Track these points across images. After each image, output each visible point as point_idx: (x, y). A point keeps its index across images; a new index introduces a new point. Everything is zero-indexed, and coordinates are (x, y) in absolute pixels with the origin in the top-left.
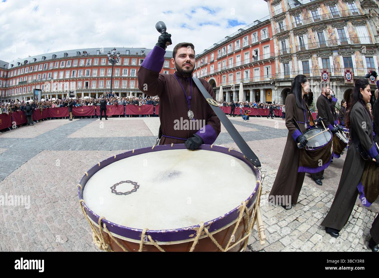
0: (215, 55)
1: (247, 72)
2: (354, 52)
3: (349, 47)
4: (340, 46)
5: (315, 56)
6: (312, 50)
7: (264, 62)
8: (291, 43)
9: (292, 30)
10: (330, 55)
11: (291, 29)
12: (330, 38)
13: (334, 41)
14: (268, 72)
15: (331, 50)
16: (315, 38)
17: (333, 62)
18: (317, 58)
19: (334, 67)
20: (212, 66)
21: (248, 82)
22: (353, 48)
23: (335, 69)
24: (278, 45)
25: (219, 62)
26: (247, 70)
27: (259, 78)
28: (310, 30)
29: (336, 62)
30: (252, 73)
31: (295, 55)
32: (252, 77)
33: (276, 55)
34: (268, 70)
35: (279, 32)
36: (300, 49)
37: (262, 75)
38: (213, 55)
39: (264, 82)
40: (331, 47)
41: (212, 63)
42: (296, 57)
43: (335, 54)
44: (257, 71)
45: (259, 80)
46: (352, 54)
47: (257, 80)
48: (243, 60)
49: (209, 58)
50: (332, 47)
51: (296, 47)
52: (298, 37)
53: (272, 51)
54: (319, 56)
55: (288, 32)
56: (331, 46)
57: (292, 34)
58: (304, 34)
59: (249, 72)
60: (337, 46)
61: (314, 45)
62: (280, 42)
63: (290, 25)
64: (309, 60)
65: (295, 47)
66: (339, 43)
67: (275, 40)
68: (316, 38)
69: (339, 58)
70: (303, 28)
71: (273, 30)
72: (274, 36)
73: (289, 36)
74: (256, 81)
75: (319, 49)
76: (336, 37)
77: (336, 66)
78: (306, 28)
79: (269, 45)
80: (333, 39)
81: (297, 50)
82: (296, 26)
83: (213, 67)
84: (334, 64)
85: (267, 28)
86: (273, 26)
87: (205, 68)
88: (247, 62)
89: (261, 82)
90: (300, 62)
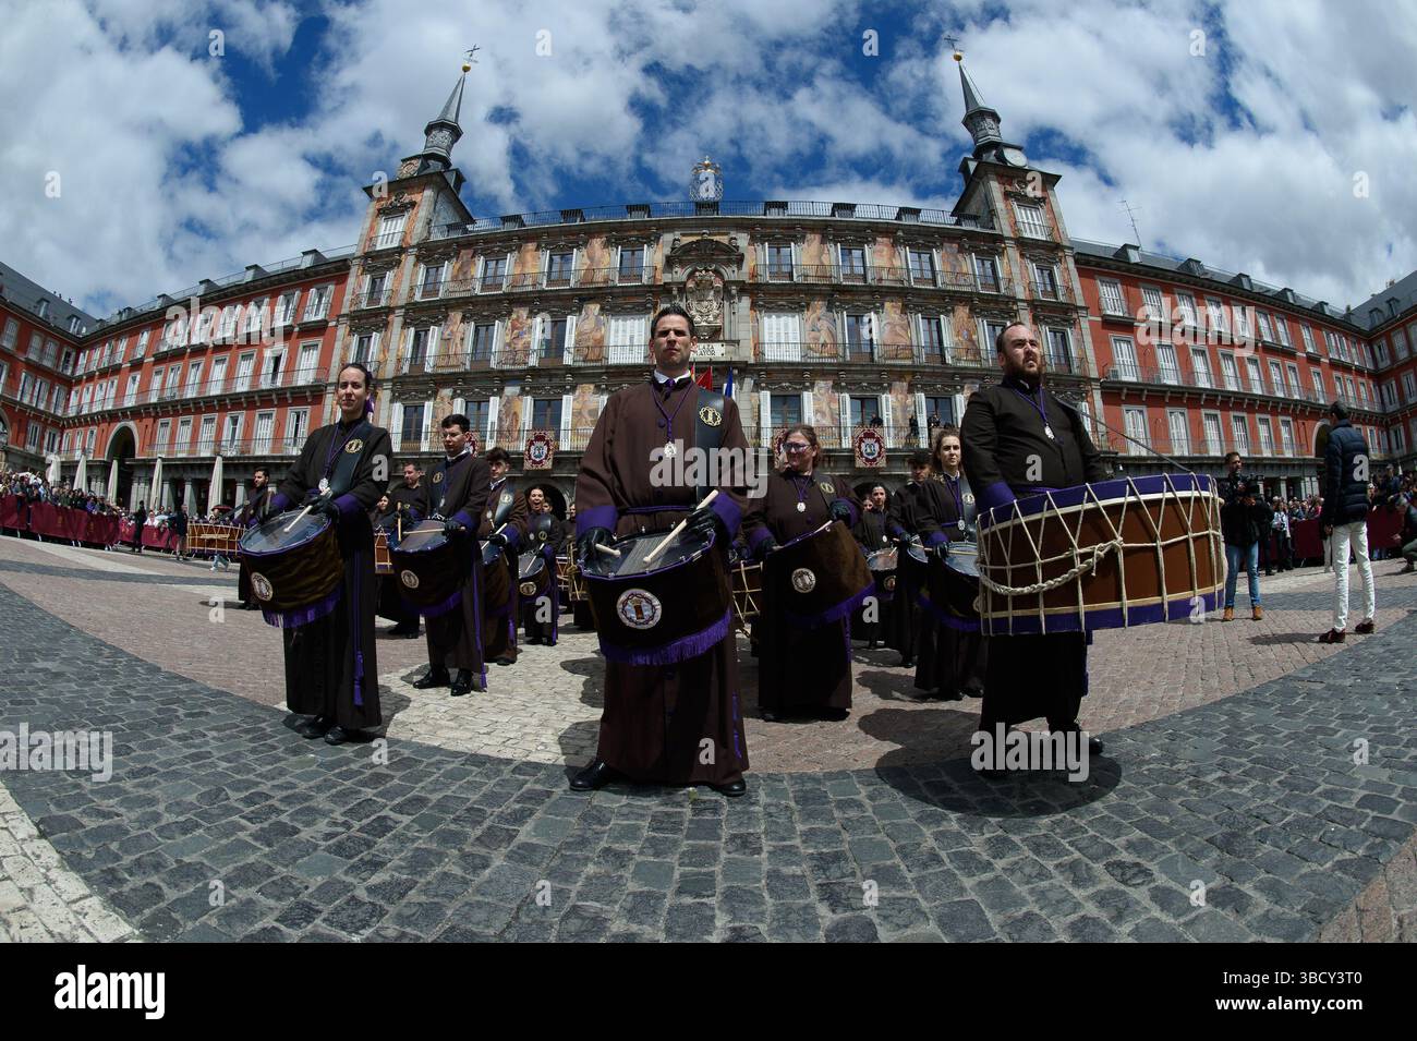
0: (151, 340)
1: (235, 421)
2: (573, 389)
3: (564, 372)
4: (533, 369)
5: (447, 392)
6: (442, 374)
7: (292, 393)
8: (385, 348)
9: (402, 307)
10: (494, 394)
11: (402, 302)
12: (509, 345)
13: (520, 356)
14: (297, 426)
15: (504, 378)
16: (462, 339)
17: (500, 411)
18: (453, 398)
19: (500, 426)
20: (134, 379)
21: (234, 453)
22: (573, 376)
23: (500, 432)
24: (346, 348)
25: (157, 368)
26: (235, 413)
27: (269, 445)
28: (457, 316)
29: (509, 413)
30: (249, 427)
31: (389, 385)
32: (248, 438)
33: (332, 379)
34: (298, 421)
35: (364, 306)
36: (406, 369)
37: (278, 437)
38: (145, 338)
39: (282, 458)
40: (502, 371)
41: (137, 365)
42: (389, 392)
43: (510, 390)
44: (265, 421)
45: (266, 453)
46: (567, 392)
47: (262, 450)
48: (230, 377)
49: (132, 347)
50: (508, 371)
51: (399, 360)
52: (412, 330)
53: (324, 365)
54: (459, 396)
55: (390, 310)
56: (506, 367)
57: (396, 321)
58: (434, 324)
59: (241, 420)
60: (524, 367)
61: (453, 361)
62: (356, 339)
63: (404, 289)
64: (427, 403)
65: (394, 359)
66: (533, 361)
67: (342, 331)
68: (466, 339)
69: (522, 400)
70: (439, 307)
71: (348, 297)
72: (344, 316)
73: (386, 325)
74: (258, 453)
75: (466, 373)
76: (529, 343)
77: (506, 424)
78: (446, 309)
79: (320, 341)
80: (520, 346)
81: (399, 369)
82: (418, 298)
83: (137, 383)
84: (500, 419)
85: (331, 287)
86: (351, 281)
87: (112, 378)
88: (242, 386)
89: (274, 458)
90: (398, 408)
